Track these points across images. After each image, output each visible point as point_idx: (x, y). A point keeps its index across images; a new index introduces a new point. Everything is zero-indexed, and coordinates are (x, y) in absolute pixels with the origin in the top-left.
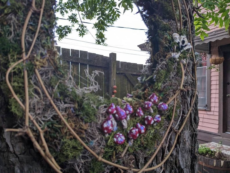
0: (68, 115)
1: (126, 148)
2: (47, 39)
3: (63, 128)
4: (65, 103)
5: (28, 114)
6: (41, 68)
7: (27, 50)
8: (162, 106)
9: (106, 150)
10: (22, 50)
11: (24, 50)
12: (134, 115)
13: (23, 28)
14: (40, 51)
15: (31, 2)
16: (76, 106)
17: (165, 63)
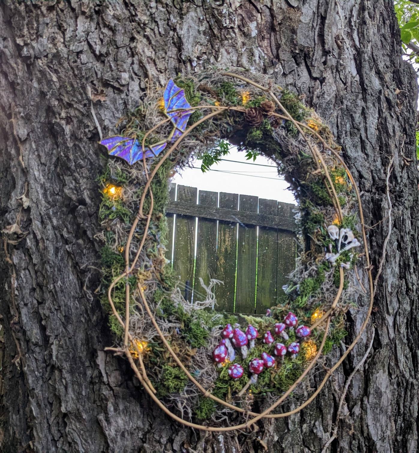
0: (172, 336)
1: (247, 386)
2: (154, 246)
4: (170, 321)
5: (128, 333)
6: (144, 282)
7: (131, 261)
8: (301, 331)
9: (219, 385)
10: (125, 262)
11: (128, 263)
12: (260, 341)
13: (128, 236)
14: (145, 263)
15: (139, 209)
16: (182, 326)
17: (316, 269)
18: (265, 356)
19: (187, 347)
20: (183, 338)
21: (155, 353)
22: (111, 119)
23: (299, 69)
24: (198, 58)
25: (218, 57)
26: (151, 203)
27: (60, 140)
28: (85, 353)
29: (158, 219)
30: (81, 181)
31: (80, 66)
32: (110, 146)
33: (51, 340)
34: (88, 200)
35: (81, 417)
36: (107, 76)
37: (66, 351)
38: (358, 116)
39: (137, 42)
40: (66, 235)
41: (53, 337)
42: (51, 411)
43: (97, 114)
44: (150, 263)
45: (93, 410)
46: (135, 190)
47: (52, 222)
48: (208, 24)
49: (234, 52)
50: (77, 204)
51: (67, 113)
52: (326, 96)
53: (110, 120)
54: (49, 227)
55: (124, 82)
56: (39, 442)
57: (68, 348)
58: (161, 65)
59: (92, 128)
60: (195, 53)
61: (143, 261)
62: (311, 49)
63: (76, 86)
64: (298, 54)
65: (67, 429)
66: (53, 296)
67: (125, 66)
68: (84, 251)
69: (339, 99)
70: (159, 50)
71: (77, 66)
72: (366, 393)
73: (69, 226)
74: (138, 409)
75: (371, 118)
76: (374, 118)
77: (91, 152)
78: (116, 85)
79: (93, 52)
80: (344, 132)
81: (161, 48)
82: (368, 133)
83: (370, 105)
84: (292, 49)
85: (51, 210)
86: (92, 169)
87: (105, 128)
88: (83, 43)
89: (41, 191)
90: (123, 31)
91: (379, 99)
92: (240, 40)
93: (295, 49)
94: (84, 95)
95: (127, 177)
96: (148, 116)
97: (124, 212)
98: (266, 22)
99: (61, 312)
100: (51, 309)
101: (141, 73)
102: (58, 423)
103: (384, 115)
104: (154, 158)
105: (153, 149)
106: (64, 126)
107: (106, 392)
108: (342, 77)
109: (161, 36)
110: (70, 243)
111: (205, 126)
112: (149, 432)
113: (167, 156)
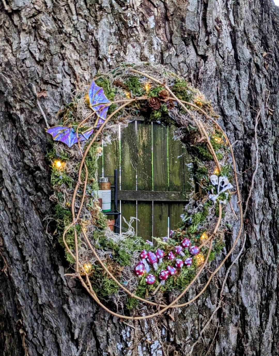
0: (107, 259)
1: (158, 287)
2: (90, 201)
3: (103, 270)
4: (105, 250)
5: (78, 263)
6: (86, 227)
8: (193, 250)
9: (140, 288)
10: (72, 215)
11: (74, 216)
12: (166, 258)
13: (72, 196)
14: (85, 215)
15: (78, 177)
16: (114, 253)
17: (202, 206)
18: (169, 268)
19: (118, 266)
20: (115, 261)
21: (97, 271)
22: (52, 107)
23: (188, 49)
24: (112, 55)
25: (126, 52)
26: (86, 173)
27: (17, 125)
28: (50, 266)
29: (92, 181)
30: (35, 154)
31: (26, 69)
32: (54, 134)
33: (27, 259)
34: (42, 168)
35: (52, 306)
36: (46, 77)
37: (38, 266)
38: (233, 83)
39: (66, 50)
40: (29, 190)
41: (28, 256)
42: (32, 301)
43: (42, 105)
44: (89, 215)
45: (59, 301)
46: (74, 164)
47: (18, 181)
48: (117, 27)
49: (138, 46)
50: (34, 170)
51: (20, 105)
52: (208, 72)
53: (51, 109)
54: (17, 184)
55: (59, 81)
56: (26, 320)
57: (39, 264)
58: (84, 65)
59: (39, 116)
60: (109, 51)
61: (84, 212)
62: (196, 33)
63: (24, 87)
64: (186, 38)
65: (44, 313)
66: (25, 229)
67: (59, 69)
68: (43, 201)
69: (219, 72)
70: (82, 53)
71: (24, 70)
73: (30, 184)
75: (243, 82)
76: (246, 82)
77: (40, 131)
78: (53, 82)
79: (34, 58)
80: (222, 97)
81: (83, 52)
82: (241, 94)
83: (242, 72)
84: (182, 34)
85: (16, 173)
86: (42, 144)
87: (48, 115)
88: (26, 53)
89: (8, 160)
90: (54, 42)
91: (249, 66)
92: (142, 35)
93: (185, 34)
94: (31, 93)
95: (68, 155)
96: (79, 110)
97: (68, 180)
98: (162, 13)
99: (31, 240)
100: (24, 239)
101: (70, 72)
102: (37, 308)
103: (253, 78)
104: (86, 141)
105: (84, 135)
106: (19, 116)
107: (66, 291)
108: (221, 53)
109: (82, 42)
110: (33, 195)
111: (120, 113)
112: (97, 312)
113: (94, 139)
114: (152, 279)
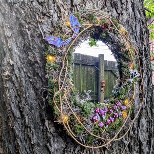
0: (77, 113)
1: (105, 129)
2: (68, 79)
4: (76, 108)
6: (66, 94)
9: (95, 130)
11: (59, 87)
12: (108, 113)
13: (59, 76)
14: (66, 86)
15: (62, 65)
18: (111, 118)
19: (83, 117)
20: (81, 114)
21: (71, 120)
22: (46, 29)
24: (79, 5)
26: (67, 63)
27: (26, 37)
29: (69, 68)
30: (35, 54)
31: (33, 7)
32: (49, 40)
33: (25, 116)
34: (39, 62)
36: (45, 11)
38: (134, 28)
40: (29, 75)
43: (41, 27)
44: (68, 86)
46: (60, 58)
47: (23, 70)
49: (91, 3)
50: (34, 63)
51: (28, 26)
54: (22, 72)
55: (51, 14)
58: (65, 7)
59: (39, 32)
63: (32, 15)
65: (34, 150)
66: (25, 99)
68: (38, 81)
71: (31, 7)
72: (138, 126)
73: (31, 72)
74: (62, 140)
76: (139, 28)
77: (38, 42)
78: (48, 15)
79: (38, 1)
83: (137, 23)
84: (111, 2)
86: (39, 49)
87: (44, 33)
89: (18, 58)
91: (140, 21)
94: (35, 19)
95: (57, 52)
97: (56, 66)
99: (29, 105)
101: (58, 10)
103: (142, 27)
105: (66, 41)
106: (27, 32)
107: (49, 135)
108: (128, 13)
110: (31, 78)
112: (66, 148)
113: (72, 44)
114: (102, 124)
